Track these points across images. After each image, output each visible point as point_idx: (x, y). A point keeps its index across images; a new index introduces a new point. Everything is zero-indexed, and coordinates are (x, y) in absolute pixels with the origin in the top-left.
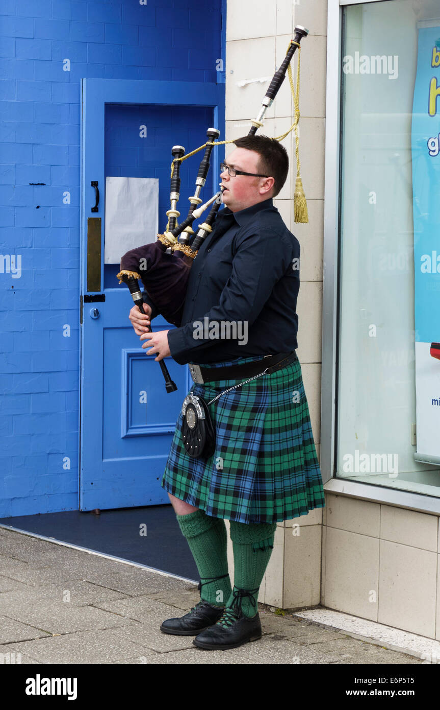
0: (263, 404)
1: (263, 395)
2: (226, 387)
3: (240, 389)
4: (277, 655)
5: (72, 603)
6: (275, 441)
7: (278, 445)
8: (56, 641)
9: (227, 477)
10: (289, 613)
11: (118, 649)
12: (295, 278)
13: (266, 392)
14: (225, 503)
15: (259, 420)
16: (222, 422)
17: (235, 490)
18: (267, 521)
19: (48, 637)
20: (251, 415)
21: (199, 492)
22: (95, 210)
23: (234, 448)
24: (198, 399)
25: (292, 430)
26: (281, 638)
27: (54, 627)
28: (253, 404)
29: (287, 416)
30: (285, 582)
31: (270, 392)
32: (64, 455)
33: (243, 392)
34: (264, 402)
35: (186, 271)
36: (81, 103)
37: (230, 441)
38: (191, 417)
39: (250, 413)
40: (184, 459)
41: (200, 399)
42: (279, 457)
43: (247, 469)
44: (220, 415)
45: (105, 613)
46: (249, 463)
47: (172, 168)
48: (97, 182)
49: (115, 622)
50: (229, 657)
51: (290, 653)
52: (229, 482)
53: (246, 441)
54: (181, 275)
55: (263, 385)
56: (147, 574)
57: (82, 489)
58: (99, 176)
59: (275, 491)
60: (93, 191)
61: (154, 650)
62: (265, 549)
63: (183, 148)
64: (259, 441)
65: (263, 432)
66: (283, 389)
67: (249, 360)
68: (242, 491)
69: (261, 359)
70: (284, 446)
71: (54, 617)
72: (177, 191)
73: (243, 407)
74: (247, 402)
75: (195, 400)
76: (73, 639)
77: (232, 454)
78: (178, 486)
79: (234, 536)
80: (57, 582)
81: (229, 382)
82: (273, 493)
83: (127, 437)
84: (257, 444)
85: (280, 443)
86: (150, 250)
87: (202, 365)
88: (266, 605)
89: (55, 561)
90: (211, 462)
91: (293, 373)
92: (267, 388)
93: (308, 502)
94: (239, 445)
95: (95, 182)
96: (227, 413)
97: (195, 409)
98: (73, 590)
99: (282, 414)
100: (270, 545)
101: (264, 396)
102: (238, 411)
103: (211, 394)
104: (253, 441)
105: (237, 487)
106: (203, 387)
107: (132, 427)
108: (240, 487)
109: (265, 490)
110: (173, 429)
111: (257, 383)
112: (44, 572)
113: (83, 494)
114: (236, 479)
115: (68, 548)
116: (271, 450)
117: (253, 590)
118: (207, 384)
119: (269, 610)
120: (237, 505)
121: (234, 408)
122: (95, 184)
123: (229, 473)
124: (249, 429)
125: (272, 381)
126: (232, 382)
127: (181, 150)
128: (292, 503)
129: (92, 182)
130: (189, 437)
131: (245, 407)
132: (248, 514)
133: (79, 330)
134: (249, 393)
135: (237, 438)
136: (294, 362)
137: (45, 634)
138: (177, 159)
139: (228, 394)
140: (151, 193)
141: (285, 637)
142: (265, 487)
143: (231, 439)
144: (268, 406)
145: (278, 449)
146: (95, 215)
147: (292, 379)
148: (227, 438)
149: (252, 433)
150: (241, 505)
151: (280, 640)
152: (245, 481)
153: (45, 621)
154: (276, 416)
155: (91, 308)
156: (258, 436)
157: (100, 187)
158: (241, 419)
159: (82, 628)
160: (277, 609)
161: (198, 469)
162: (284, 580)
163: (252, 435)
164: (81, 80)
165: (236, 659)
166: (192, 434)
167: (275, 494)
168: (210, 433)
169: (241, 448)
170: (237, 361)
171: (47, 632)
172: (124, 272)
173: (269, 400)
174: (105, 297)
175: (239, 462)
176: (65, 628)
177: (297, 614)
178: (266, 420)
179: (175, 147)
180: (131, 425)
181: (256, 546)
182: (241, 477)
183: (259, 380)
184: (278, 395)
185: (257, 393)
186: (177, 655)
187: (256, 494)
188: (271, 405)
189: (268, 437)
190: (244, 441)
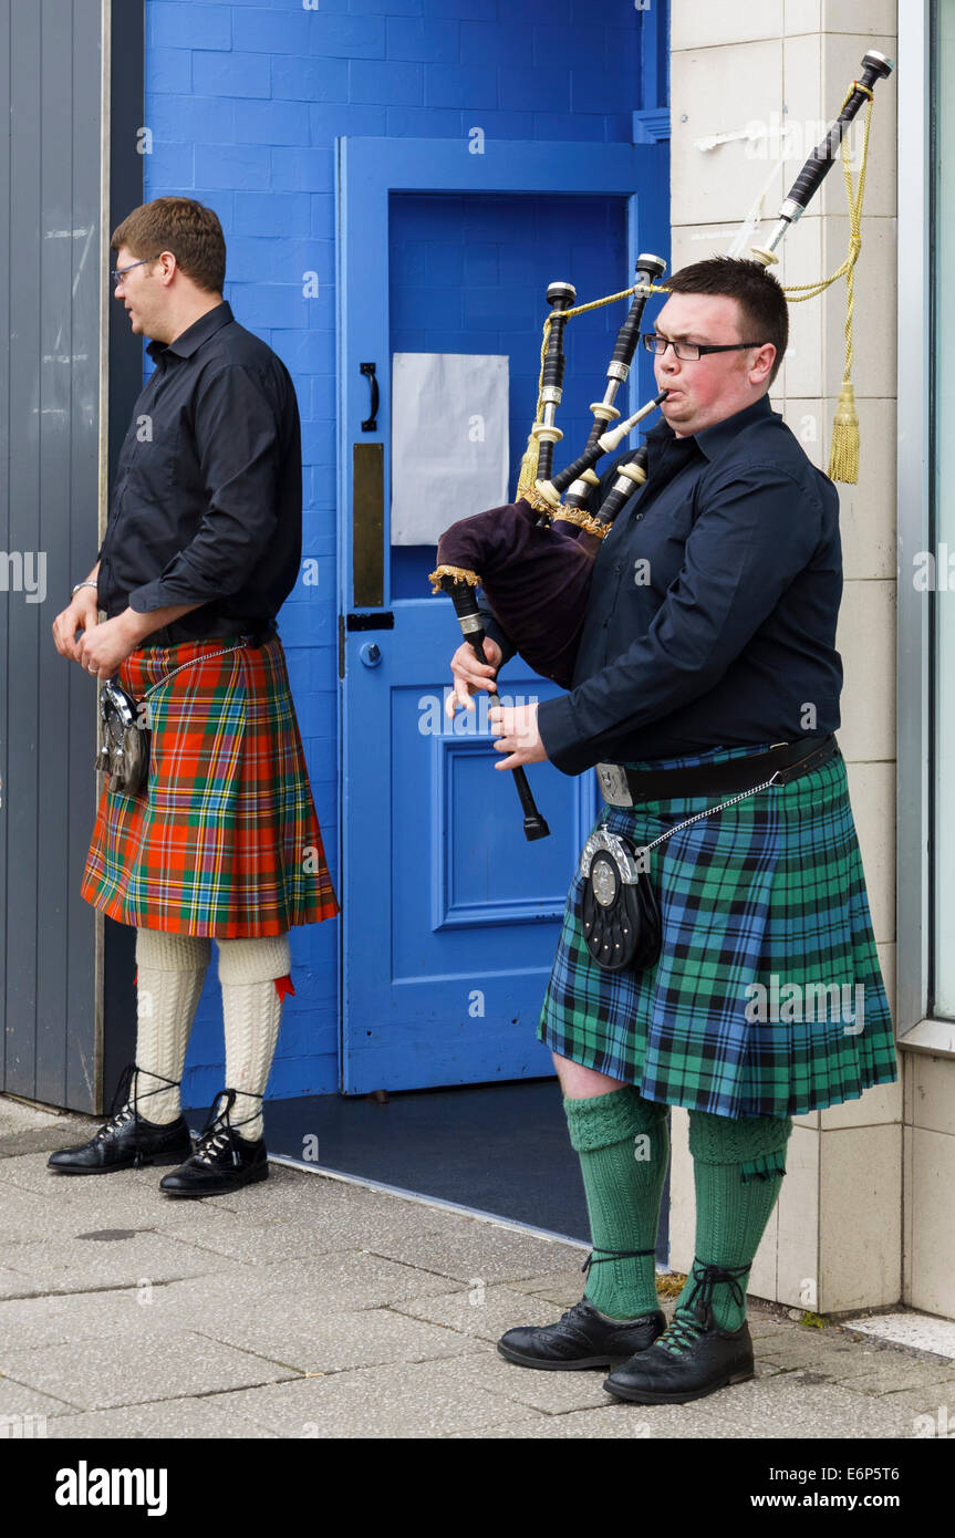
0: (769, 852)
1: (768, 831)
2: (685, 813)
3: (716, 817)
4: (814, 1418)
5: (343, 1303)
6: (794, 933)
7: (799, 944)
8: (315, 1388)
9: (689, 1013)
10: (832, 1323)
11: (455, 1406)
12: (832, 571)
13: (774, 826)
14: (684, 1071)
15: (760, 887)
16: (676, 890)
17: (707, 1043)
18: (775, 1113)
19: (297, 1379)
20: (741, 875)
21: (631, 1048)
22: (370, 426)
23: (705, 949)
24: (620, 839)
25: (829, 909)
26: (820, 1379)
27: (307, 1356)
28: (746, 851)
29: (819, 879)
30: (822, 1253)
31: (784, 825)
32: (306, 969)
33: (724, 825)
34: (771, 847)
35: (584, 567)
36: (336, 191)
37: (695, 934)
38: (602, 880)
39: (739, 872)
40: (587, 977)
41: (625, 839)
42: (802, 970)
43: (732, 996)
44: (672, 875)
45: (418, 1324)
46: (738, 983)
47: (547, 330)
48: (374, 364)
49: (444, 1345)
50: (706, 1422)
51: (843, 1413)
52: (693, 1024)
53: (731, 933)
54: (573, 574)
55: (769, 809)
56: (504, 1237)
57: (346, 1045)
58: (376, 352)
59: (793, 1046)
60: (364, 384)
61: (536, 1409)
62: (769, 1175)
63: (573, 289)
64: (759, 934)
65: (770, 914)
66: (812, 818)
67: (739, 753)
68: (723, 1046)
69: (765, 751)
70: (812, 945)
71: (305, 1335)
72: (557, 383)
73: (724, 857)
74: (733, 848)
75: (613, 843)
76: (353, 1385)
77: (699, 963)
78: (578, 1037)
79: (699, 1146)
80: (304, 1254)
81: (691, 802)
82: (788, 1049)
83: (445, 929)
84: (756, 942)
85: (804, 938)
86: (503, 521)
87: (631, 766)
88: (779, 1305)
89: (296, 1207)
90: (651, 979)
91: (833, 784)
92: (776, 817)
93: (862, 1070)
94: (716, 942)
95: (367, 365)
96: (689, 870)
97: (612, 863)
98: (342, 1273)
99: (808, 875)
100: (779, 1166)
101: (770, 834)
102: (714, 866)
103: (651, 828)
104: (746, 934)
105: (711, 1036)
106: (631, 813)
107: (456, 905)
108: (717, 1036)
109: (772, 1043)
110: (561, 910)
111: (755, 803)
112: (274, 1231)
113: (350, 1056)
114: (709, 1018)
115: (323, 1177)
116: (786, 953)
117: (738, 1269)
118: (640, 807)
119: (787, 1317)
120: (711, 1075)
121: (704, 859)
122: (368, 369)
123: (694, 1005)
124: (738, 908)
125: (788, 801)
126: (700, 803)
127: (567, 292)
128: (828, 1073)
129: (362, 365)
130: (599, 925)
131: (729, 858)
132: (736, 1095)
133: (336, 692)
134: (737, 827)
135: (710, 928)
136: (835, 760)
137: (289, 1373)
138: (558, 313)
139: (690, 828)
140: (493, 387)
141: (829, 1376)
142: (771, 1036)
143: (696, 928)
144: (780, 855)
145: (799, 951)
146: (369, 438)
147: (831, 797)
148: (687, 927)
149: (744, 917)
150: (721, 1077)
151: (818, 1383)
152: (730, 1022)
153: (286, 1343)
154: (796, 878)
155: (363, 643)
156: (758, 924)
157: (381, 375)
158: (720, 884)
159: (371, 1358)
160: (804, 1312)
161: (622, 996)
162: (819, 1248)
163: (744, 921)
164: (336, 140)
165: (723, 1426)
166: (606, 916)
167: (793, 1052)
168: (650, 915)
169: (720, 948)
170: (712, 756)
171: (294, 1369)
172: (445, 569)
173: (781, 843)
174: (392, 617)
175: (716, 979)
176: (332, 1360)
177: (849, 1325)
178: (775, 887)
179: (553, 286)
180: (453, 903)
181: (749, 1169)
182: (721, 1015)
183: (762, 797)
184: (800, 831)
185: (754, 828)
186: (589, 1418)
187: (753, 1051)
188: (787, 855)
189: (778, 926)
190: (726, 934)
